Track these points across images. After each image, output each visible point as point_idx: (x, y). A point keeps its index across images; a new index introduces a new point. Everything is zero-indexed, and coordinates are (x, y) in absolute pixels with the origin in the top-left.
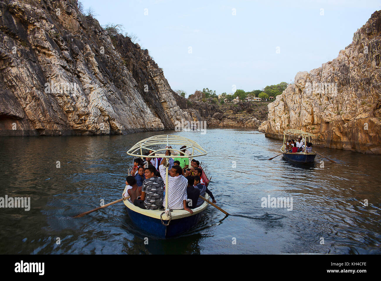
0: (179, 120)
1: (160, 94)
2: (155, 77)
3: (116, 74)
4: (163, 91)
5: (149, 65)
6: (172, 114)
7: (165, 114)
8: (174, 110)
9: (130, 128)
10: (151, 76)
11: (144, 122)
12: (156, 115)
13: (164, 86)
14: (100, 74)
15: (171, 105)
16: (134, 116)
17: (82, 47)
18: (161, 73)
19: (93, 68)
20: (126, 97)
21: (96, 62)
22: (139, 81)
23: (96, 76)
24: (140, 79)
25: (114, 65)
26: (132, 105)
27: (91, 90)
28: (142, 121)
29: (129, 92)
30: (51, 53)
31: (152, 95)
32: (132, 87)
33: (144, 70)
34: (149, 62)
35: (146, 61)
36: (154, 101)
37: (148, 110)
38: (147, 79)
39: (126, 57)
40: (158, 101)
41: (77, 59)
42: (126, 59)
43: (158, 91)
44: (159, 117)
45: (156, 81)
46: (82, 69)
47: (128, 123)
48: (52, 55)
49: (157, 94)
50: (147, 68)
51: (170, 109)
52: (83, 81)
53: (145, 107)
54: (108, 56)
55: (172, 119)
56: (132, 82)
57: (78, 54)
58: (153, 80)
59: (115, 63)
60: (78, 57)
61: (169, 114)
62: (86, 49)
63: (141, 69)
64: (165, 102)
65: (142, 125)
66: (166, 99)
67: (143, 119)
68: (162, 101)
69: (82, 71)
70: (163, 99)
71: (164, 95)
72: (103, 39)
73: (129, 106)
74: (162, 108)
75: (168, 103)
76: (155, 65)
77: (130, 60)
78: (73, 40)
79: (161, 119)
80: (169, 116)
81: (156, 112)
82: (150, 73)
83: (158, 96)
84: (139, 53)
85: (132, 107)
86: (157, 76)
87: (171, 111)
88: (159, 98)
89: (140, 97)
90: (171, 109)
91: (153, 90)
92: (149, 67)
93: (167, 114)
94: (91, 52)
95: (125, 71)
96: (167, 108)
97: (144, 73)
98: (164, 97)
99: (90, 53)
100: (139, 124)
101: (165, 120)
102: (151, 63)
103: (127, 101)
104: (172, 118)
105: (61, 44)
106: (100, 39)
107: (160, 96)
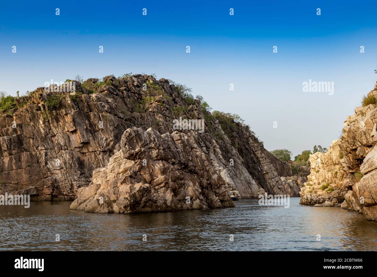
0: (281, 189)
1: (262, 167)
2: (256, 151)
3: (229, 155)
4: (265, 163)
5: (251, 140)
6: (274, 184)
7: (267, 184)
8: (275, 180)
9: (243, 195)
10: (253, 151)
11: (252, 192)
12: (260, 185)
13: (265, 159)
14: (223, 159)
15: (272, 176)
16: (244, 187)
17: (211, 142)
18: (261, 147)
19: (218, 156)
20: (237, 172)
21: (220, 152)
22: (243, 157)
23: (221, 161)
24: (244, 155)
25: (226, 148)
26: (242, 178)
27: (220, 171)
28: (250, 190)
29: (238, 168)
30: (197, 150)
31: (255, 168)
32: (240, 163)
33: (247, 146)
34: (250, 138)
35: (248, 138)
36: (257, 174)
37: (253, 182)
38: (250, 154)
39: (232, 137)
40: (261, 173)
41: (209, 151)
42: (232, 138)
43: (260, 164)
44: (263, 187)
45: (257, 155)
46: (213, 158)
47: (242, 192)
48: (198, 152)
49: (259, 166)
50: (249, 143)
51: (271, 179)
52: (214, 165)
53: (251, 179)
54: (222, 141)
55: (274, 189)
56: (239, 159)
57: (209, 148)
58: (255, 155)
59: (226, 146)
60: (210, 150)
61: (271, 184)
62: (213, 143)
63: (244, 145)
64: (267, 173)
65: (251, 194)
66: (268, 171)
67: (251, 189)
68: (264, 173)
69: (213, 159)
70: (265, 171)
71: (266, 168)
72: (216, 127)
73: (240, 179)
74: (265, 179)
75: (270, 174)
76: (256, 140)
77: (235, 139)
78: (205, 138)
79: (264, 189)
80: (271, 186)
81: (259, 183)
82: (252, 149)
83: (261, 168)
84: (242, 131)
85: (242, 180)
86: (258, 150)
87: (273, 182)
88: (262, 170)
89: (246, 171)
90: (273, 179)
91: (256, 163)
92: (251, 143)
93: (269, 184)
94: (216, 144)
95: (234, 151)
96: (269, 179)
97: (247, 149)
98: (266, 169)
99: (215, 146)
100: (249, 193)
101: (268, 189)
102: (252, 139)
103: (238, 175)
104: (274, 187)
105: (201, 143)
106: (214, 128)
107: (262, 169)
